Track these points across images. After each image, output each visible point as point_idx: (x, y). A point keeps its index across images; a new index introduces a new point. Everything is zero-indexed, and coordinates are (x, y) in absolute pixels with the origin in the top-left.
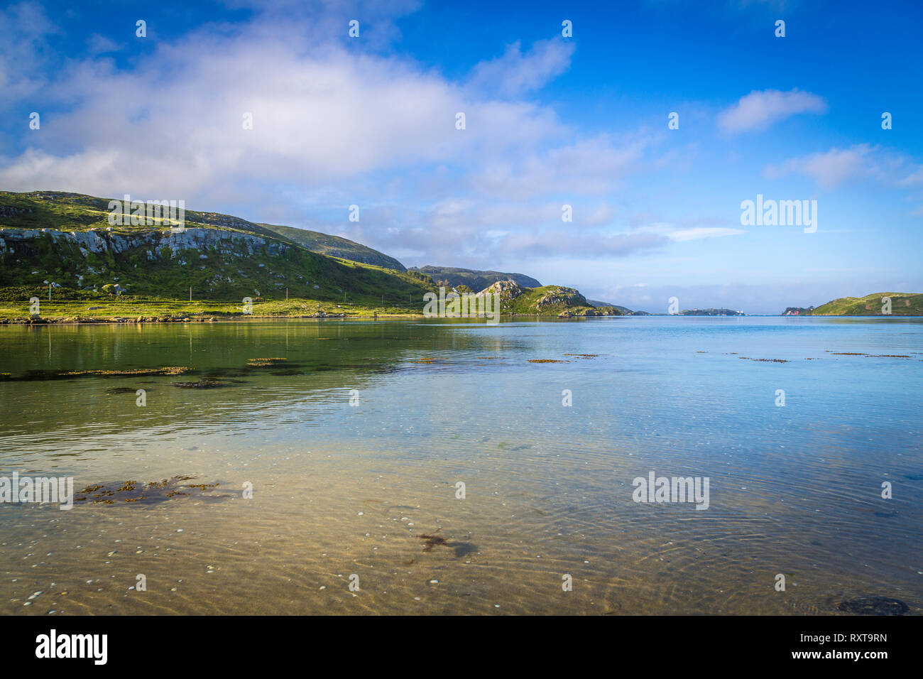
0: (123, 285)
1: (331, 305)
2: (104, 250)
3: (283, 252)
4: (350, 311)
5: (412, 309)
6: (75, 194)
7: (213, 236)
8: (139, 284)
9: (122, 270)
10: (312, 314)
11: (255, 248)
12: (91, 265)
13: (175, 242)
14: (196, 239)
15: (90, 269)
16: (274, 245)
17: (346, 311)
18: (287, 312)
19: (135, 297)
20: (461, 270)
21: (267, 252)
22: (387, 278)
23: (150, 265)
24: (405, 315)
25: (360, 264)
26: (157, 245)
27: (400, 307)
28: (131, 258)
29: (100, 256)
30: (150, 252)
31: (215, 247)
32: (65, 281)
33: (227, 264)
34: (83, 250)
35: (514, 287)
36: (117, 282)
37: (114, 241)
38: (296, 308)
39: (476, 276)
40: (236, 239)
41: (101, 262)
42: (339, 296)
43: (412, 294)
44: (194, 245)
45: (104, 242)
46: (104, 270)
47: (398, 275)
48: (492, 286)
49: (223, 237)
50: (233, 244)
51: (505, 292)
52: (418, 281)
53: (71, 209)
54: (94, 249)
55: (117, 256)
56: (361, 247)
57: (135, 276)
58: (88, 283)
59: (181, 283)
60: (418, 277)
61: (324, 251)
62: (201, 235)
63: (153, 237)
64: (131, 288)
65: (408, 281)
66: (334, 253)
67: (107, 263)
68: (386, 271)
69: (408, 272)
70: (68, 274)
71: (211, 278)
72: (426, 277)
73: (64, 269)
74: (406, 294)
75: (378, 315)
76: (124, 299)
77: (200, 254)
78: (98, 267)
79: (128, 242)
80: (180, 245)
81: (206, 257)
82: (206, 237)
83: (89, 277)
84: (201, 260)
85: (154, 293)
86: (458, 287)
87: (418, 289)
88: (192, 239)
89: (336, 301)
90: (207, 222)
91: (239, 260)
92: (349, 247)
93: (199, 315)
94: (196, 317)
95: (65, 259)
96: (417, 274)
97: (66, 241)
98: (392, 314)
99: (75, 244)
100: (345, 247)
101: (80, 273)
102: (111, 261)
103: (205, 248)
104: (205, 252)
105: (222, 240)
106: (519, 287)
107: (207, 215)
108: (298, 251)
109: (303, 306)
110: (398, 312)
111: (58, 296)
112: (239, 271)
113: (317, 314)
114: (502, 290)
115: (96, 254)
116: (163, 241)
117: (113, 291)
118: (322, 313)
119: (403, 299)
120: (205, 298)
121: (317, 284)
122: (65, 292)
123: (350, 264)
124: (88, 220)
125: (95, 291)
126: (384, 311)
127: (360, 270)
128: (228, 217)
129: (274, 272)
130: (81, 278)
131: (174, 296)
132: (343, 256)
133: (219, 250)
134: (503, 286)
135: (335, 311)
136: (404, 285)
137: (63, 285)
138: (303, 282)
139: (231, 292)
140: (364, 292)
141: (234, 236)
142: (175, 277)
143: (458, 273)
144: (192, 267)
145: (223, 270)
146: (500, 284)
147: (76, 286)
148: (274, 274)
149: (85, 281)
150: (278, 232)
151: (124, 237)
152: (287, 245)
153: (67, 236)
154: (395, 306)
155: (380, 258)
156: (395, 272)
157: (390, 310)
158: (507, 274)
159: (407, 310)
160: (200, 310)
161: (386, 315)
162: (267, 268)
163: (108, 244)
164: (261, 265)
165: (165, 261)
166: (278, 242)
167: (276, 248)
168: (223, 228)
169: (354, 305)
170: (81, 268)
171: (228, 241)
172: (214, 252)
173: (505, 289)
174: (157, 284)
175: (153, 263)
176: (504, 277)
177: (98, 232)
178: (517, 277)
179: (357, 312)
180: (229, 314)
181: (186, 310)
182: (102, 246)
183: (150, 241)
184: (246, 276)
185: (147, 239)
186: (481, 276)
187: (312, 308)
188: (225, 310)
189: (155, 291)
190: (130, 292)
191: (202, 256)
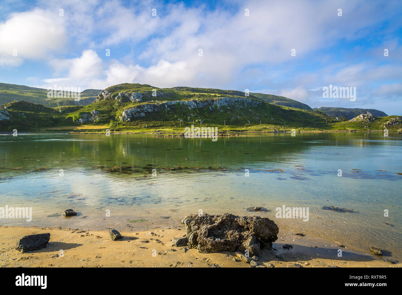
0: (202, 120)
1: (279, 127)
2: (195, 107)
3: (259, 104)
4: (288, 129)
5: (316, 128)
6: (186, 87)
7: (232, 100)
8: (207, 120)
9: (202, 114)
10: (272, 131)
11: (248, 104)
12: (192, 113)
13: (219, 103)
14: (226, 101)
15: (192, 114)
16: (255, 102)
17: (286, 129)
18: (261, 130)
19: (206, 124)
20: (340, 109)
21: (252, 105)
22: (303, 114)
23: (211, 112)
24: (313, 131)
25: (291, 108)
26: (213, 104)
27: (310, 127)
28: (204, 110)
29: (194, 109)
30: (210, 107)
31: (233, 104)
32: (184, 119)
33: (237, 110)
34: (189, 108)
35: (371, 117)
36: (200, 119)
37: (199, 104)
38: (265, 128)
39: (349, 111)
40: (240, 101)
41: (195, 112)
42: (283, 123)
43: (315, 121)
44: (225, 104)
45: (196, 104)
46: (196, 115)
47: (309, 113)
48: (358, 116)
49: (236, 100)
50: (239, 102)
51: (365, 119)
52: (318, 115)
53: (185, 93)
54: (192, 107)
55: (200, 109)
56: (291, 100)
57: (206, 116)
58: (191, 120)
59: (221, 119)
60: (318, 113)
61: (274, 103)
62: (228, 100)
63: (211, 101)
64: (205, 121)
65: (313, 115)
66: (279, 104)
67: (197, 112)
68: (303, 111)
69: (313, 111)
70: (185, 116)
71: (232, 116)
72: (322, 113)
73: (184, 115)
74: (313, 121)
75: (300, 131)
76: (203, 125)
77: (227, 107)
78: (194, 113)
79: (203, 104)
80: (221, 104)
81: (229, 108)
82: (230, 100)
83: (191, 117)
84: (228, 109)
85: (212, 123)
86: (339, 117)
87: (319, 119)
88: (224, 101)
89: (281, 125)
90: (229, 94)
91: (242, 109)
92: (285, 100)
93: (229, 131)
94: (227, 132)
95: (184, 111)
96: (318, 112)
97: (184, 105)
98: (307, 130)
99: (187, 106)
100: (284, 101)
101: (189, 116)
102: (198, 111)
103: (229, 105)
104: (229, 106)
105: (235, 101)
106: (373, 117)
107: (229, 91)
108: (264, 104)
109: (268, 127)
110: (309, 129)
111: (182, 124)
112: (242, 113)
113: (274, 131)
114: (364, 118)
115: (193, 109)
116: (215, 103)
117: (199, 122)
118: (276, 130)
119: (312, 123)
120: (229, 124)
121: (273, 118)
122: (185, 123)
123: (287, 108)
124: (190, 96)
125: (193, 122)
126: (303, 129)
127: (291, 111)
128: (237, 92)
129: (255, 113)
130: (189, 118)
131: (219, 124)
132: (283, 104)
133: (234, 105)
134: (364, 116)
135: (281, 129)
136: (312, 117)
137: (184, 120)
138: (267, 117)
139: (239, 121)
140: (293, 121)
141: (240, 99)
142: (219, 116)
143: (339, 110)
144: (225, 112)
145: (236, 113)
146: (363, 115)
147: (187, 121)
148: (255, 114)
149: (190, 119)
150: (255, 96)
151: (202, 102)
152: (260, 102)
153: (185, 103)
154: (307, 127)
155: (299, 104)
156: (307, 111)
157: (305, 129)
158: (366, 109)
159: (313, 128)
160: (228, 129)
161: (304, 131)
162: (252, 112)
163: (197, 105)
164: (250, 111)
165: (215, 110)
166: (257, 101)
167: (256, 103)
168: (235, 96)
169: (289, 127)
170: (189, 114)
171: (237, 101)
172: (232, 106)
173: (365, 118)
174: (213, 119)
175: (211, 111)
176: (364, 111)
177: (194, 101)
178: (372, 111)
179: (290, 130)
180: (239, 131)
181: (224, 129)
182: (195, 106)
183: (210, 103)
184: (244, 115)
185: (209, 103)
186: (351, 111)
187: (271, 128)
188: (237, 129)
189: (212, 122)
190: (204, 123)
191: (228, 108)
